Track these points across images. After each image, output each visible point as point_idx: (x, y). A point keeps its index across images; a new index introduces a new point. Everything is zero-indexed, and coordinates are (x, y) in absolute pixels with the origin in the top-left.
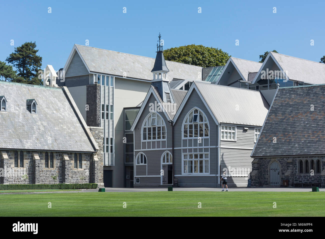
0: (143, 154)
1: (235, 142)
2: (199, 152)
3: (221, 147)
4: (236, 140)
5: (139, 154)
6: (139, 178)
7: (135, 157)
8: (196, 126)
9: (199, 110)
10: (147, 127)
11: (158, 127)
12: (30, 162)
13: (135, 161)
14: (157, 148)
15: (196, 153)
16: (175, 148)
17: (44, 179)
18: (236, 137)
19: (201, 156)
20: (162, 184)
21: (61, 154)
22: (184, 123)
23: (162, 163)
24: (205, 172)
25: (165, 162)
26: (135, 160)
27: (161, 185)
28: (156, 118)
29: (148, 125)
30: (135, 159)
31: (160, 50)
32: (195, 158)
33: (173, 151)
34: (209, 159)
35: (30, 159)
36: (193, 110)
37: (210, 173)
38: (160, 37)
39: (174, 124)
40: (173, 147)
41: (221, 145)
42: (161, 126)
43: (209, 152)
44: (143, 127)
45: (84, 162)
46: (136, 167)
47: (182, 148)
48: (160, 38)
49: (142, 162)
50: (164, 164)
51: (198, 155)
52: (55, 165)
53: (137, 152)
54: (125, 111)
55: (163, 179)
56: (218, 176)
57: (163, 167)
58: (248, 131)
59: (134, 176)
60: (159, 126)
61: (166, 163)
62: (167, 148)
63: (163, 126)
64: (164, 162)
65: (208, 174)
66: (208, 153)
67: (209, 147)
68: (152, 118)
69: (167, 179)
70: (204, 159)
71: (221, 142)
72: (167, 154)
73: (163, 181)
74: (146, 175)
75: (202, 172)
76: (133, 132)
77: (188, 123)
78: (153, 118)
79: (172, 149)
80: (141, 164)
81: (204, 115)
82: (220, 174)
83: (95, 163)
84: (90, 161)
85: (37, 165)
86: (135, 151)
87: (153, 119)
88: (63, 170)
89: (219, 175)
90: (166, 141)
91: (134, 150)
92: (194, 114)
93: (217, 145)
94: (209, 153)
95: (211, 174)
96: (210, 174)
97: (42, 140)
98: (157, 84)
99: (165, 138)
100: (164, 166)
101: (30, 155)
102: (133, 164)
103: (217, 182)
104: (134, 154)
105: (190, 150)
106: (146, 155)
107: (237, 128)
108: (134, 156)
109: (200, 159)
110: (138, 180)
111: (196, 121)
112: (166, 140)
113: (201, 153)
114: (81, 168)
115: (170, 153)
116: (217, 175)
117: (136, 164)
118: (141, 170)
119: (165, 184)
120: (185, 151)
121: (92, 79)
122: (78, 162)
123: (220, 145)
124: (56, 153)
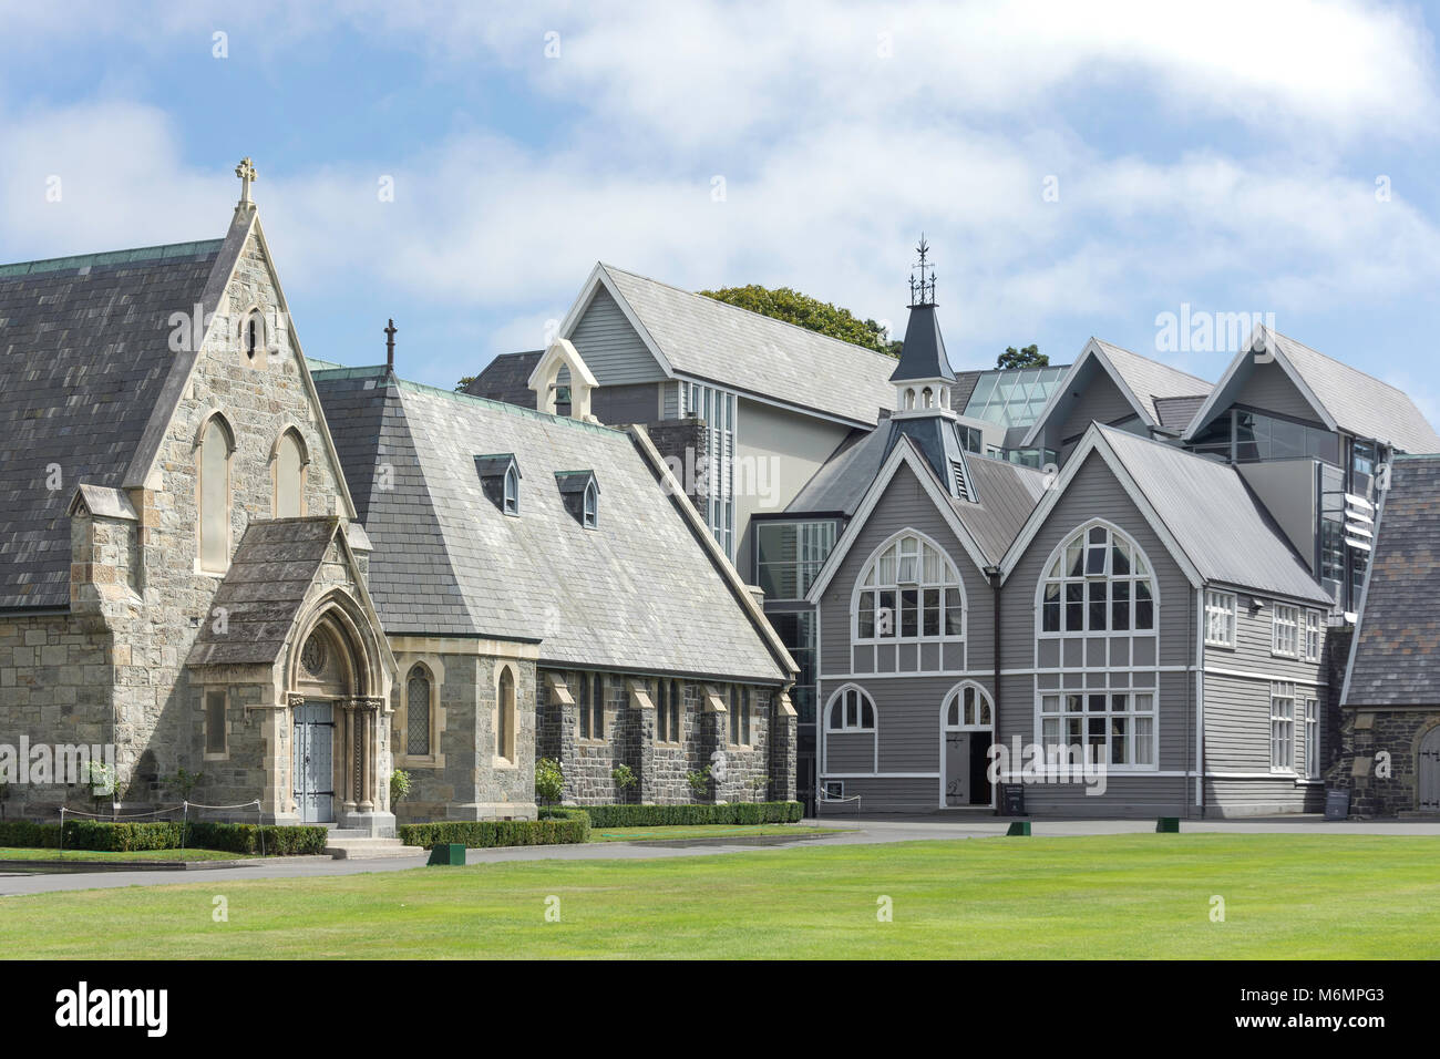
0: (860, 690)
1: (1232, 651)
2: (1111, 687)
3: (1207, 669)
4: (1234, 644)
5: (842, 690)
6: (843, 783)
7: (824, 703)
8: (1098, 591)
9: (1111, 528)
10: (877, 587)
11: (927, 592)
12: (619, 717)
13: (822, 719)
14: (944, 669)
15: (1096, 691)
16: (1004, 672)
17: (656, 784)
18: (1236, 633)
19: (1120, 702)
20: (943, 804)
21: (698, 687)
22: (1044, 578)
23: (945, 727)
24: (1137, 763)
25: (956, 723)
26: (822, 713)
27: (941, 807)
28: (919, 554)
29: (882, 583)
30: (823, 708)
31: (923, 298)
32: (1090, 710)
33: (997, 684)
34: (1155, 713)
35: (621, 705)
36: (1083, 529)
37: (1160, 765)
38: (923, 251)
39: (1003, 580)
40: (998, 667)
41: (1206, 663)
42: (941, 584)
43: (1154, 686)
44: (859, 587)
45: (754, 721)
46: (828, 740)
47: (1036, 670)
48: (923, 256)
49: (852, 720)
50: (954, 728)
51: (1104, 696)
52: (683, 733)
53: (830, 685)
54: (758, 526)
55: (948, 787)
56: (1194, 778)
57: (948, 741)
58: (1260, 612)
59: (819, 775)
60: (931, 585)
61: (962, 727)
62: (968, 669)
63: (950, 584)
64: (953, 720)
65: (1151, 769)
66: (1154, 691)
67: (1157, 668)
68: (899, 555)
69: (965, 788)
70: (1131, 711)
71: (1207, 651)
72: (969, 693)
73: (948, 795)
74: (873, 771)
75: (1121, 762)
76: (814, 607)
77: (1064, 579)
78: (905, 555)
79: (992, 672)
80: (846, 729)
81: (1134, 550)
82: (1204, 770)
83: (787, 724)
84: (770, 718)
85: (645, 731)
86: (822, 681)
87: (902, 559)
88: (702, 749)
89: (1197, 773)
90: (966, 644)
91: (820, 676)
92: (1087, 546)
93: (1191, 660)
94: (1156, 690)
95: (1162, 767)
96: (1160, 770)
97: (645, 630)
98: (917, 429)
99: (960, 634)
100: (953, 738)
101: (621, 689)
102: (815, 728)
103: (1192, 799)
104: (819, 692)
105: (1073, 680)
106: (872, 696)
107: (1238, 600)
108: (819, 701)
109: (1114, 713)
110: (835, 789)
111: (1101, 572)
112: (962, 638)
113: (1120, 690)
114: (747, 742)
115: (981, 690)
116: (1192, 774)
117: (828, 729)
118: (850, 753)
119: (955, 805)
120: (1049, 680)
121: (675, 400)
122: (740, 718)
123: (1203, 660)
124: (687, 682)
